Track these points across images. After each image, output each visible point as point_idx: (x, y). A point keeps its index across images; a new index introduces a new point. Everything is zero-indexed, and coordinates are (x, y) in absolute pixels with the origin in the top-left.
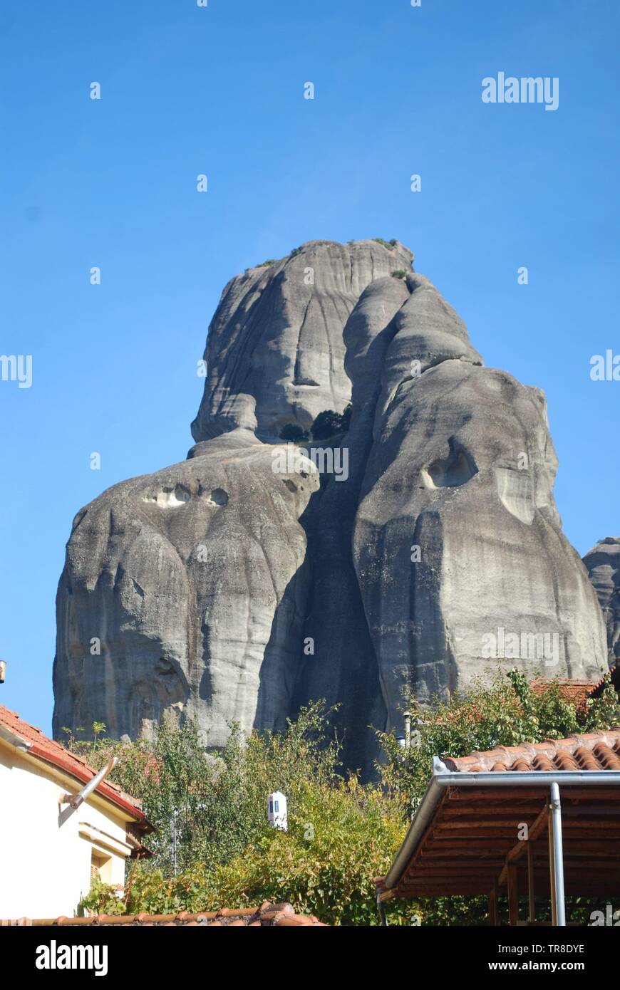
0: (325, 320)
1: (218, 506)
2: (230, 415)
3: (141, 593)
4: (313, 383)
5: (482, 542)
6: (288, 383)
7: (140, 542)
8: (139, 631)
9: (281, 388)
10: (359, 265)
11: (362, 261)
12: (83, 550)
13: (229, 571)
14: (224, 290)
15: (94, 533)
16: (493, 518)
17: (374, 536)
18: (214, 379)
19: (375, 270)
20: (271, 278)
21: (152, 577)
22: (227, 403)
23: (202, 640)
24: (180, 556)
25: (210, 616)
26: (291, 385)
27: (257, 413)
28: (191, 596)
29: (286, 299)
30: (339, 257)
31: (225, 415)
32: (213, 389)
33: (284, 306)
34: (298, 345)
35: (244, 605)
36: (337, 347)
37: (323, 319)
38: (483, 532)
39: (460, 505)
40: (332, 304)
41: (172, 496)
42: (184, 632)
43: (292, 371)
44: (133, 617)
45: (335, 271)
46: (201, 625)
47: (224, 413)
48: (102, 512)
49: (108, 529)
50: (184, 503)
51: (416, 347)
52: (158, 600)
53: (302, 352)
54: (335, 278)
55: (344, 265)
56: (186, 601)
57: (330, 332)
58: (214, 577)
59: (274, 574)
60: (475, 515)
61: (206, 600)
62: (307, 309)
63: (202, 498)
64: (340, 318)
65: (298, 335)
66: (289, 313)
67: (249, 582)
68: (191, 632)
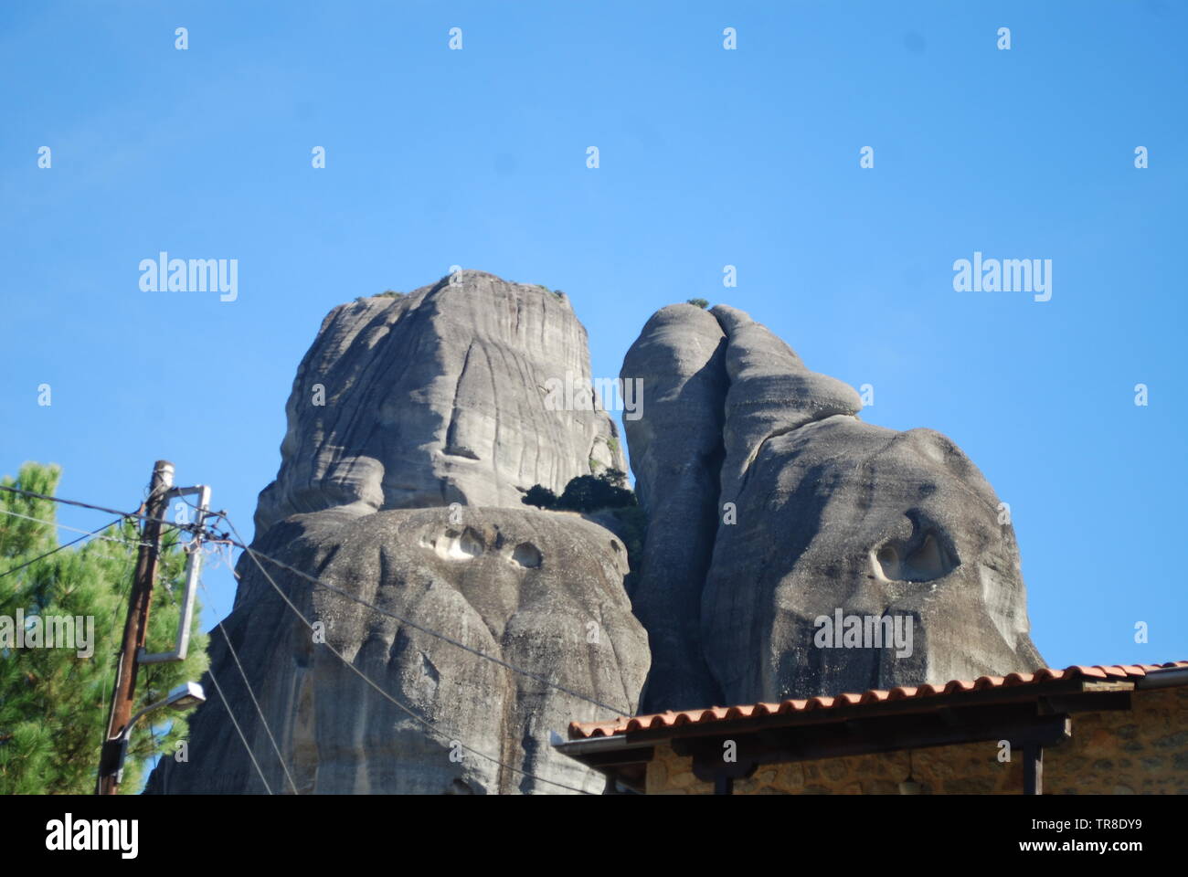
0: (492, 374)
1: (525, 568)
2: (346, 482)
3: (435, 675)
4: (470, 455)
5: (972, 666)
6: (437, 449)
7: (433, 599)
8: (427, 733)
9: (427, 454)
10: (529, 312)
11: (533, 308)
12: (337, 601)
13: (567, 662)
14: (324, 320)
15: (356, 578)
16: (983, 634)
17: (804, 636)
18: (319, 432)
19: (547, 322)
20: (405, 311)
21: (452, 654)
22: (341, 466)
23: (523, 759)
24: (490, 629)
25: (539, 724)
26: (440, 453)
27: (383, 485)
28: (508, 690)
29: (440, 338)
30: (505, 297)
31: (340, 481)
32: (318, 445)
33: (437, 347)
34: (455, 401)
35: (588, 716)
36: (506, 411)
37: (489, 373)
38: (972, 652)
39: (946, 607)
40: (499, 354)
41: (456, 544)
42: (497, 744)
43: (443, 434)
44: (418, 711)
45: (500, 313)
46: (523, 737)
47: (338, 478)
48: (367, 549)
49: (378, 575)
50: (472, 556)
51: (790, 390)
52: (460, 690)
53: (460, 411)
54: (499, 322)
55: (510, 309)
56: (502, 697)
57: (497, 390)
58: (545, 666)
59: (625, 676)
60: (963, 624)
61: (533, 700)
62: (468, 356)
63: (502, 552)
64: (510, 375)
65: (455, 387)
66: (444, 356)
67: (595, 682)
68: (507, 745)
